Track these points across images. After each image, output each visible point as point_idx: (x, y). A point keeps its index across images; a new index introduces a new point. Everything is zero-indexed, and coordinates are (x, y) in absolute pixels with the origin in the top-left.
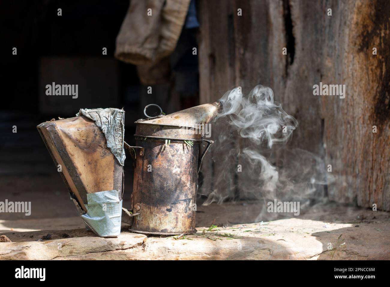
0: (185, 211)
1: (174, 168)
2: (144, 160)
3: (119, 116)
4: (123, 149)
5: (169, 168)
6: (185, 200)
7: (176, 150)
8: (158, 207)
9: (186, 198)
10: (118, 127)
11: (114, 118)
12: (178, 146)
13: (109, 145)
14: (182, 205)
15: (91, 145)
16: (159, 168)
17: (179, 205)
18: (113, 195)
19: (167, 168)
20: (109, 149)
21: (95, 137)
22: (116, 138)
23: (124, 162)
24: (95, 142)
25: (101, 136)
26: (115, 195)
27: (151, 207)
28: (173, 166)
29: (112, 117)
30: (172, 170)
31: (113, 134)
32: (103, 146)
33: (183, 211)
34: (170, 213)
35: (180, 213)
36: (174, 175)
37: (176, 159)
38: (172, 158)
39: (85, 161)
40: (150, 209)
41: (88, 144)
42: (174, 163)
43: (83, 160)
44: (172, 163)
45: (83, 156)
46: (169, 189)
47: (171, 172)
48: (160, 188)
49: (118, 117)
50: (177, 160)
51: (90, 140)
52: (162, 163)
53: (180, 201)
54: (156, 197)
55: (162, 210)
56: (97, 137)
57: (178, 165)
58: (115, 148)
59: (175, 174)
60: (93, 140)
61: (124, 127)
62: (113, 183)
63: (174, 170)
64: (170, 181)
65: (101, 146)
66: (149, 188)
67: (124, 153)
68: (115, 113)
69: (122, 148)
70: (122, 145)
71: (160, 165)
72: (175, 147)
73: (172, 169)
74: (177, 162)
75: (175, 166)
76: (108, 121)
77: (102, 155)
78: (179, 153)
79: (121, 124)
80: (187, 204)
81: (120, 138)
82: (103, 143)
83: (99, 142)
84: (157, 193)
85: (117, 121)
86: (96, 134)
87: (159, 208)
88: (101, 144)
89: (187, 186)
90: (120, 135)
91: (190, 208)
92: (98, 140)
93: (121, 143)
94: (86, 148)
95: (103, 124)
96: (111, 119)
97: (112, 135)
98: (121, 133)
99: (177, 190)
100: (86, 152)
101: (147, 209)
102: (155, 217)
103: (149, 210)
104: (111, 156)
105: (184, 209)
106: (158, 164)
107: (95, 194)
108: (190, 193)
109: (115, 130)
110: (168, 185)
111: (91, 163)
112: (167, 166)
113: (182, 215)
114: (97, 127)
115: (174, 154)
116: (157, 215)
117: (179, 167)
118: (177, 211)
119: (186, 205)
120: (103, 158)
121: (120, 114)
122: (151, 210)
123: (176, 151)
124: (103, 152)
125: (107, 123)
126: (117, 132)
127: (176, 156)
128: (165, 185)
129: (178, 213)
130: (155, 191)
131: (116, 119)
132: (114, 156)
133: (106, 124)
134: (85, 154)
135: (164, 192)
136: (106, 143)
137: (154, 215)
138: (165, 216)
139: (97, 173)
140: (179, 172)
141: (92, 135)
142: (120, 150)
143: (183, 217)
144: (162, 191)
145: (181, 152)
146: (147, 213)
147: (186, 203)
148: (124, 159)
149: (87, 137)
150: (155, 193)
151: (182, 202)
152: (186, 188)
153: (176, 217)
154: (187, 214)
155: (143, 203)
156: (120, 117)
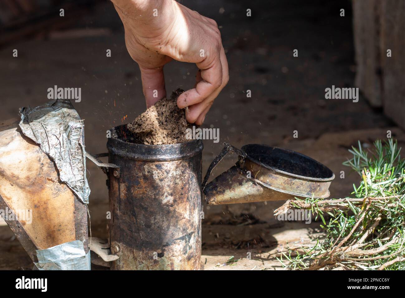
0: (184, 252)
1: (165, 197)
2: (120, 184)
3: (75, 134)
4: (86, 180)
5: (157, 197)
6: (182, 238)
7: (166, 171)
8: (143, 251)
9: (184, 235)
10: (76, 150)
11: (68, 136)
12: (168, 165)
13: (63, 178)
14: (179, 244)
15: (36, 181)
16: (143, 198)
17: (174, 246)
18: (75, 247)
19: (154, 197)
20: (64, 183)
21: (41, 168)
22: (74, 165)
23: (88, 199)
24: (41, 175)
25: (50, 166)
26: (78, 247)
27: (135, 250)
28: (163, 195)
29: (65, 135)
30: (162, 200)
31: (68, 160)
32: (54, 179)
33: (180, 253)
34: (162, 259)
35: (176, 256)
36: (165, 206)
37: (167, 184)
38: (160, 184)
39: (30, 204)
40: (133, 253)
41: (31, 180)
42: (164, 190)
43: (26, 203)
44: (161, 190)
45: (26, 197)
46: (158, 227)
47: (160, 203)
48: (145, 225)
49: (73, 136)
50: (169, 186)
51: (34, 173)
52: (146, 191)
53: (176, 241)
54: (140, 238)
55: (149, 255)
56: (45, 168)
57: (169, 192)
58: (73, 180)
59: (166, 204)
60: (38, 173)
61: (84, 149)
62: (74, 229)
63: (164, 199)
64: (159, 215)
65: (51, 180)
66: (130, 224)
67: (87, 185)
68: (69, 129)
69: (84, 179)
70: (83, 175)
71: (144, 193)
72: (164, 167)
73: (161, 198)
74: (168, 189)
75: (166, 194)
76: (59, 142)
77: (54, 192)
78: (170, 175)
79: (79, 144)
80: (186, 242)
81: (80, 165)
82: (54, 176)
83: (49, 175)
84: (141, 232)
85: (73, 141)
86: (42, 164)
87: (145, 252)
88: (51, 176)
89: (185, 218)
90: (79, 160)
91: (191, 246)
92: (47, 172)
93: (82, 172)
94: (28, 186)
95: (51, 148)
96: (64, 139)
97: (66, 162)
98: (80, 157)
99: (171, 227)
100: (29, 192)
101: (129, 253)
102: (140, 264)
103: (132, 255)
104: (68, 191)
105: (182, 250)
106: (141, 192)
107: (49, 250)
108: (189, 226)
109: (72, 155)
110: (156, 221)
111: (39, 206)
112: (154, 194)
113: (180, 258)
114: (43, 154)
115: (163, 177)
116: (143, 262)
117: (172, 195)
118: (171, 254)
119: (185, 244)
120: (56, 196)
121: (77, 130)
122: (134, 255)
123: (165, 173)
124: (55, 189)
125: (58, 146)
126: (74, 157)
127: (166, 180)
128: (152, 222)
129: (174, 256)
130: (139, 230)
131: (71, 139)
132: (73, 192)
133: (56, 147)
134: (28, 194)
135: (151, 230)
136: (59, 175)
137: (139, 262)
138: (154, 263)
139: (48, 219)
140: (171, 201)
141: (37, 166)
142: (81, 182)
143: (181, 261)
144: (149, 230)
145: (173, 174)
146: (128, 258)
147: (184, 241)
148: (89, 195)
149: (29, 169)
150: (139, 233)
151: (179, 241)
152: (184, 220)
153: (171, 263)
154: (187, 255)
155: (123, 244)
156: (77, 135)
